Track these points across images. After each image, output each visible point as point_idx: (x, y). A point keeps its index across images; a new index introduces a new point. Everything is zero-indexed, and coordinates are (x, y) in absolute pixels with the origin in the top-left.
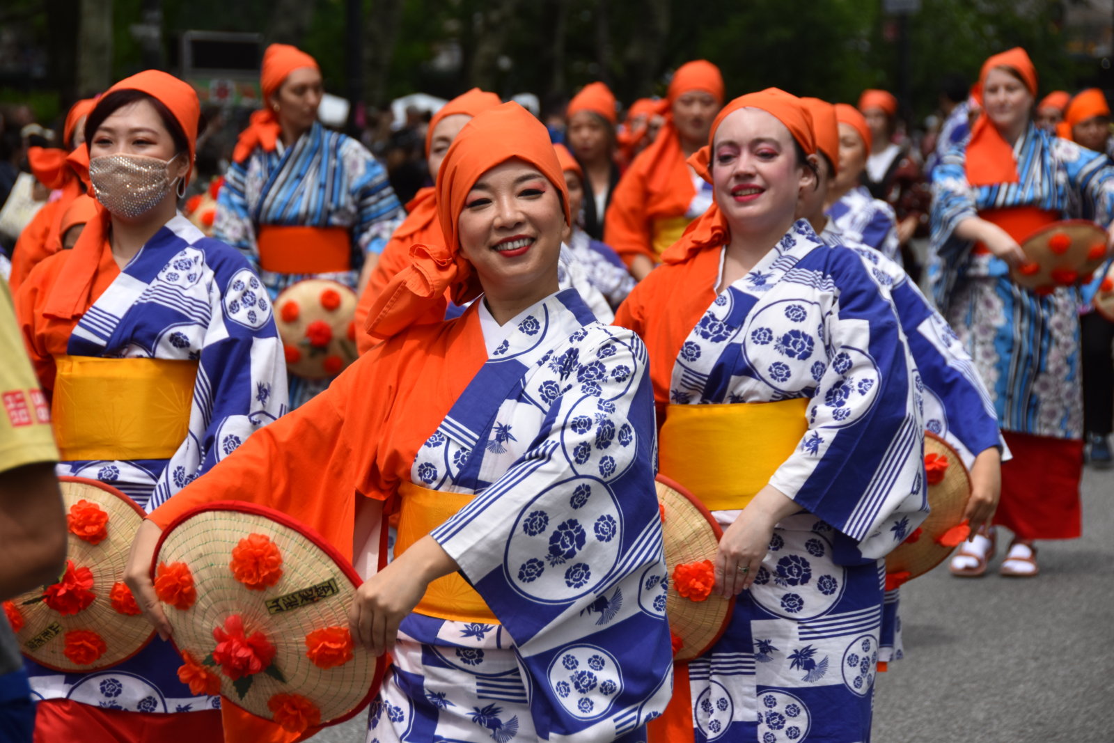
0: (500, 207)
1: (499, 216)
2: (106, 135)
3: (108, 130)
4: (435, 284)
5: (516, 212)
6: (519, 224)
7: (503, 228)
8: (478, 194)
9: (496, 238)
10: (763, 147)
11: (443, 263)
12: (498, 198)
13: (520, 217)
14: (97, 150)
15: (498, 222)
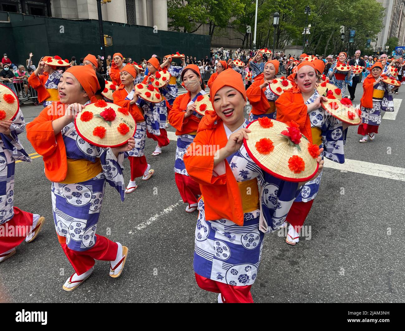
0: (223, 100)
1: (222, 103)
2: (185, 78)
3: (185, 77)
4: (211, 122)
5: (227, 102)
6: (228, 105)
7: (223, 107)
8: (216, 97)
9: (223, 109)
10: (311, 74)
11: (213, 115)
12: (222, 98)
13: (228, 103)
14: (184, 82)
15: (222, 105)
